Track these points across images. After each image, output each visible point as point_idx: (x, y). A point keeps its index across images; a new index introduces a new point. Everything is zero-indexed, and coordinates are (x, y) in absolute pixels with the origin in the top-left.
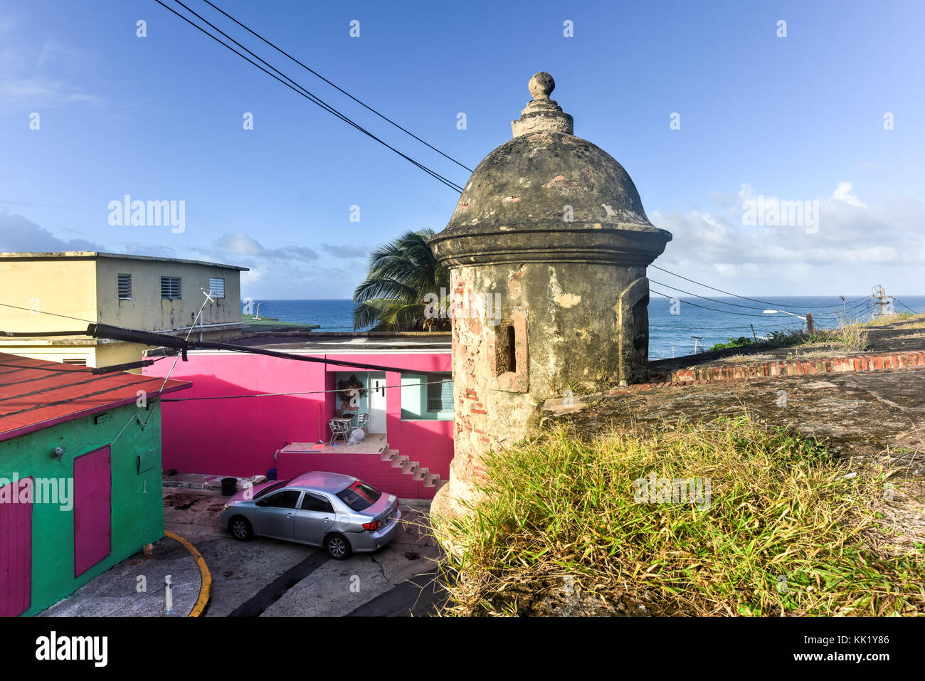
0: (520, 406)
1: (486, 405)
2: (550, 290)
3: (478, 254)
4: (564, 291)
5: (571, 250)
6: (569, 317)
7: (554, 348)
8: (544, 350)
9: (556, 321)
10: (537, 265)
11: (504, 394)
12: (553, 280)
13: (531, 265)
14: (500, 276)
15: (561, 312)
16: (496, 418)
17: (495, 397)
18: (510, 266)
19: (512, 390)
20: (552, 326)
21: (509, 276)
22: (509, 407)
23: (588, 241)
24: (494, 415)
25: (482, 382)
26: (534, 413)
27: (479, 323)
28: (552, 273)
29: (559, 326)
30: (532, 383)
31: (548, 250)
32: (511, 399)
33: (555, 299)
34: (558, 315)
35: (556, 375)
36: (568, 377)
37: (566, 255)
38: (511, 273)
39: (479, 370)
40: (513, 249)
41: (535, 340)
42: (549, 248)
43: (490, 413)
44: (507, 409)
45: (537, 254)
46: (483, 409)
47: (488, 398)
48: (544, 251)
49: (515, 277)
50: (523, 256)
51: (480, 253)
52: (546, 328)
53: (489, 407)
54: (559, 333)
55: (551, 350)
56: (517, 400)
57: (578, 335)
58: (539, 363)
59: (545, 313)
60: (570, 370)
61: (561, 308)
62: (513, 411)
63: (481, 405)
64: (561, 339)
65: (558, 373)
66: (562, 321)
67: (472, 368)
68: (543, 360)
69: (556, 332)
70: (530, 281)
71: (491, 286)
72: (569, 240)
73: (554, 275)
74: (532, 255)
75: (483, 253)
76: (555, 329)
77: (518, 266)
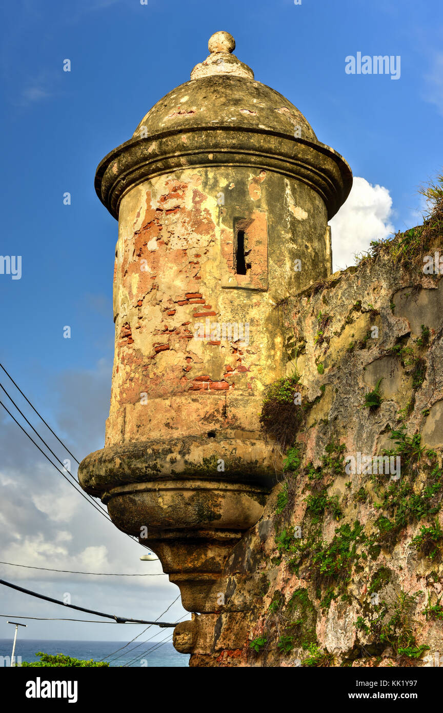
0: (258, 304)
1: (217, 305)
2: (286, 200)
3: (223, 150)
4: (296, 205)
5: (308, 166)
6: (300, 228)
7: (289, 253)
8: (281, 254)
9: (290, 228)
10: (276, 175)
11: (240, 292)
12: (288, 191)
13: (270, 173)
14: (239, 177)
15: (295, 222)
16: (230, 317)
17: (229, 296)
18: (250, 169)
19: (252, 287)
20: (288, 233)
21: (249, 179)
22: (245, 305)
23: (322, 162)
24: (229, 314)
25: (211, 282)
26: (272, 311)
27: (210, 222)
28: (287, 185)
29: (293, 234)
30: (270, 283)
31: (291, 160)
32: (248, 297)
33: (290, 208)
34: (292, 224)
35: (291, 278)
36: (300, 283)
37: (303, 170)
38: (251, 176)
39: (208, 270)
40: (263, 152)
41: (274, 242)
42: (292, 158)
43: (222, 313)
44: (244, 308)
45: (280, 162)
46: (213, 309)
47: (220, 299)
48: (288, 159)
49: (256, 181)
50: (268, 160)
51: (226, 150)
52: (283, 232)
53: (221, 306)
54: (293, 240)
55: (287, 254)
56: (255, 298)
57: (307, 247)
58: (276, 264)
59: (282, 219)
60: (301, 277)
61: (294, 218)
62: (251, 310)
63: (210, 307)
64: (295, 246)
65: (293, 277)
66: (295, 230)
67: (196, 271)
68: (280, 262)
69: (291, 239)
70: (269, 186)
71: (228, 186)
72: (311, 154)
73: (289, 187)
74: (276, 162)
75: (229, 150)
76: (290, 235)
77: (259, 171)
